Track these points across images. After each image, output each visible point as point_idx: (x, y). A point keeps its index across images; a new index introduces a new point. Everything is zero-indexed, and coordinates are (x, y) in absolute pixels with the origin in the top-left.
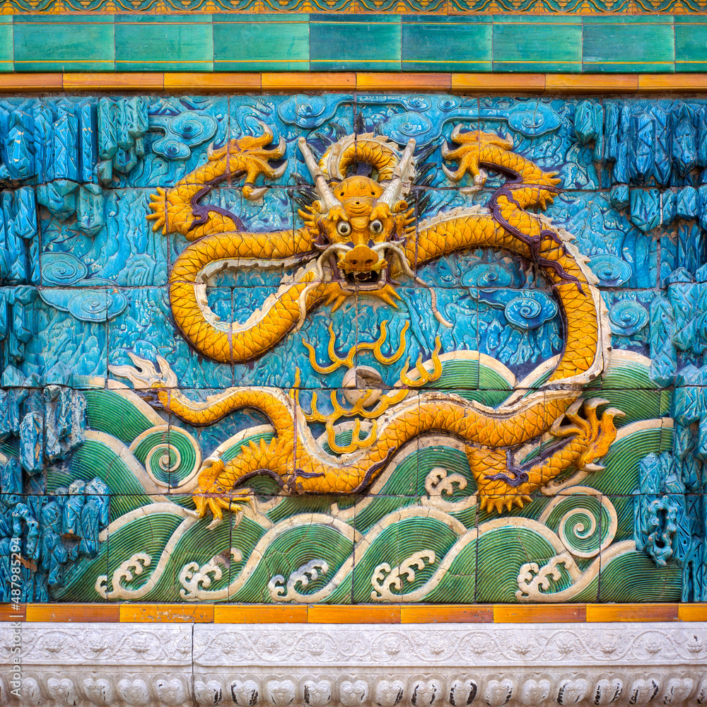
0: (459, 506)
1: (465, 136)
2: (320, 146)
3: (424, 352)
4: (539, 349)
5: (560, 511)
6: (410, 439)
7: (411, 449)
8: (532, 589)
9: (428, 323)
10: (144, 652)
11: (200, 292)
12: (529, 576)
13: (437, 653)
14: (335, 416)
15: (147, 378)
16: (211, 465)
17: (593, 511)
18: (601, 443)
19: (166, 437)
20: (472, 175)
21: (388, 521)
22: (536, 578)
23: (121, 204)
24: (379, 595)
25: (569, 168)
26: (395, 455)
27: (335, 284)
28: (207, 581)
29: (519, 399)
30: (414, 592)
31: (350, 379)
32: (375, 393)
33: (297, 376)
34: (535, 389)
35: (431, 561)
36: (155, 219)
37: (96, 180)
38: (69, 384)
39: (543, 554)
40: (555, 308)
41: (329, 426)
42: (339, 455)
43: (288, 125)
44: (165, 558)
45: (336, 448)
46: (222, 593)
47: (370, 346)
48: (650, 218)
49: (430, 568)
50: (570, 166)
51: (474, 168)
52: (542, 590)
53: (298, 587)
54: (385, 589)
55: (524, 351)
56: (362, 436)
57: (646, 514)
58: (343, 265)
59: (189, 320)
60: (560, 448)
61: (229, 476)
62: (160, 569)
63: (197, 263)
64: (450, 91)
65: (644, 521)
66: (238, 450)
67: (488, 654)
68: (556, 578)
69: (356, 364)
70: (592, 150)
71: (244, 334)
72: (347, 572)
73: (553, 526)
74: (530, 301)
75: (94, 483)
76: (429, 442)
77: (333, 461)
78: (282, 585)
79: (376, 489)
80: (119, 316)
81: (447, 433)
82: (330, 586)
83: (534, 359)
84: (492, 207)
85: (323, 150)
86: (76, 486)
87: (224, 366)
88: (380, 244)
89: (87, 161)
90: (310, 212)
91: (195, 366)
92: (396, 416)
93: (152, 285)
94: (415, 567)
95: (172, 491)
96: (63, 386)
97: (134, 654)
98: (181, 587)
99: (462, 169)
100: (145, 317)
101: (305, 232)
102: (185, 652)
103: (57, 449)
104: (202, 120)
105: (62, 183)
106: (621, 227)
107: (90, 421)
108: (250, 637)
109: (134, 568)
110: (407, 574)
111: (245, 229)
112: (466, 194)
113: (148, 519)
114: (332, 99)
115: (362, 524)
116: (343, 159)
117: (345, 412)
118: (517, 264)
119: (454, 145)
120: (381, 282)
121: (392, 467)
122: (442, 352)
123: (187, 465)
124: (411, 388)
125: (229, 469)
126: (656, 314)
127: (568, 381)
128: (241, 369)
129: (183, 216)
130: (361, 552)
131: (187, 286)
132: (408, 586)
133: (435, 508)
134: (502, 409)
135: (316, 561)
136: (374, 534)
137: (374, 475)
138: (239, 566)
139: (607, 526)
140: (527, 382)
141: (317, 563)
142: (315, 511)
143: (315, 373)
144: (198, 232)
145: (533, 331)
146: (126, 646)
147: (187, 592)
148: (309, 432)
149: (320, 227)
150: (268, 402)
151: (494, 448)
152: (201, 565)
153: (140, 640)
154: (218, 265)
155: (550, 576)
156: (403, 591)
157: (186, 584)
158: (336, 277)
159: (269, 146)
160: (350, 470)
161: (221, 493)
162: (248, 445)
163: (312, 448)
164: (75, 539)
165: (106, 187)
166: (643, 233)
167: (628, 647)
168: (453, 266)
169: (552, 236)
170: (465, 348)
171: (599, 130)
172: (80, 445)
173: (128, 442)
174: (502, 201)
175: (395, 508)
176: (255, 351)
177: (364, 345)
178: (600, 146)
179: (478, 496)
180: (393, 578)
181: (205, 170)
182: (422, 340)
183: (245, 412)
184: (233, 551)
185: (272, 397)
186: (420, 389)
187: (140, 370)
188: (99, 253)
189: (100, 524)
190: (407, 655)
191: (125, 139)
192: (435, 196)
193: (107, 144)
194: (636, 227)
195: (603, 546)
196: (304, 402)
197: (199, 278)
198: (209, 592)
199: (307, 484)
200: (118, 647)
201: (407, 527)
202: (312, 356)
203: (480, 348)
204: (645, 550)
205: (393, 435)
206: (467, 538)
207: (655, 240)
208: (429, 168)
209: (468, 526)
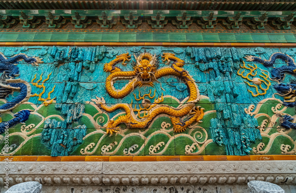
0: (170, 131)
1: (165, 53)
2: (138, 55)
3: (159, 96)
4: (184, 95)
5: (193, 132)
6: (157, 115)
7: (157, 117)
8: (189, 151)
9: (160, 90)
10: (89, 170)
11: (112, 83)
12: (188, 148)
13: (167, 170)
14: (140, 110)
15: (99, 101)
16: (111, 121)
17: (201, 132)
18: (201, 116)
19: (102, 115)
20: (167, 61)
21: (152, 134)
22: (190, 149)
23: (99, 66)
24: (151, 153)
25: (186, 60)
26: (154, 119)
27: (140, 81)
28: (108, 150)
29: (181, 106)
30: (160, 153)
31: (143, 101)
32: (149, 104)
33: (132, 101)
34: (184, 104)
35: (164, 145)
36: (105, 69)
37: (94, 61)
38: (81, 103)
39: (191, 143)
40: (187, 87)
41: (138, 112)
42: (141, 119)
43: (132, 52)
44: (98, 144)
45: (140, 117)
46: (112, 153)
47: (148, 95)
48: (204, 68)
49: (163, 146)
50: (186, 59)
51: (168, 59)
52: (191, 152)
53: (131, 151)
54: (152, 152)
55: (181, 96)
56: (146, 114)
57: (214, 133)
58: (142, 77)
59: (109, 89)
60: (192, 117)
61: (115, 124)
62: (97, 147)
63: (112, 77)
64: (162, 46)
65: (214, 134)
66: (117, 118)
67: (180, 170)
68: (194, 149)
69: (145, 99)
70: (190, 56)
71: (120, 92)
72: (143, 148)
73: (192, 135)
74: (181, 85)
75: (83, 126)
76: (162, 116)
77: (139, 120)
78: (127, 151)
79: (150, 127)
80: (95, 88)
81: (166, 113)
82: (139, 151)
83: (183, 97)
84: (172, 66)
85: (138, 56)
86: (79, 126)
87: (116, 99)
88: (149, 72)
89: (93, 57)
90: (135, 68)
91: (110, 99)
92: (154, 110)
93: (103, 82)
94: (159, 146)
95: (102, 127)
96: (79, 103)
97: (87, 171)
98: (102, 151)
99: (165, 60)
100: (100, 88)
101: (134, 71)
102: (100, 170)
103: (75, 118)
104: (116, 51)
105: (87, 61)
106: (198, 71)
107: (85, 111)
108: (117, 166)
109: (90, 147)
110: (158, 148)
111: (122, 71)
112: (166, 64)
113: (95, 134)
114: (140, 47)
115: (146, 135)
116: (142, 57)
117: (143, 109)
118: (177, 78)
119: (164, 55)
120: (150, 81)
121: (153, 121)
122: (163, 96)
123: (106, 121)
124: (157, 104)
125: (115, 122)
126: (208, 88)
127: (192, 101)
128: (120, 100)
129: (110, 68)
130: (146, 142)
131: (109, 82)
132: (158, 151)
133: (164, 131)
134: (178, 108)
135: (135, 145)
136: (149, 138)
137: (149, 123)
138: (116, 146)
139: (205, 136)
140: (182, 102)
141: (136, 145)
142: (135, 132)
143: (136, 100)
144: (113, 71)
145: (182, 91)
146: (85, 169)
147: (103, 153)
148: (134, 113)
149: (137, 70)
150: (125, 107)
151: (177, 117)
152: (107, 146)
153: (88, 167)
154: (116, 78)
155: (193, 148)
156: (157, 152)
157: (103, 151)
158: (140, 80)
159: (128, 55)
160: (143, 122)
161: (113, 128)
162: (120, 116)
163: (134, 117)
164: (76, 139)
165: (96, 62)
166: (202, 72)
167: (217, 168)
168: (165, 78)
169: (185, 72)
170: (168, 95)
171: (191, 52)
172: (81, 117)
173: (93, 116)
174: (174, 65)
175: (154, 131)
176: (123, 95)
177: (146, 94)
178: (192, 55)
179: (174, 128)
180: (154, 149)
181: (115, 59)
182: (159, 93)
183: (120, 109)
184: (115, 142)
185: (126, 105)
186: (159, 104)
187: (97, 100)
188: (93, 76)
189: (83, 136)
190: (159, 171)
191: (101, 53)
192: (160, 65)
193: (97, 54)
194: (201, 70)
195: (205, 141)
196: (133, 107)
197: (112, 80)
198: (108, 153)
199: (133, 126)
200: (83, 169)
201: (157, 136)
202: (135, 97)
203: (171, 95)
204: (215, 142)
205: (153, 114)
206: (172, 139)
207: (205, 73)
208: (159, 60)
209: (172, 136)
